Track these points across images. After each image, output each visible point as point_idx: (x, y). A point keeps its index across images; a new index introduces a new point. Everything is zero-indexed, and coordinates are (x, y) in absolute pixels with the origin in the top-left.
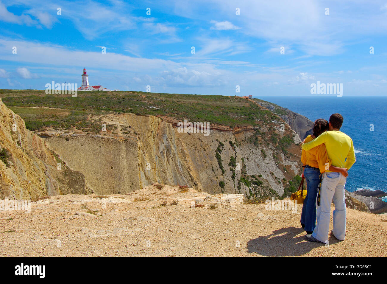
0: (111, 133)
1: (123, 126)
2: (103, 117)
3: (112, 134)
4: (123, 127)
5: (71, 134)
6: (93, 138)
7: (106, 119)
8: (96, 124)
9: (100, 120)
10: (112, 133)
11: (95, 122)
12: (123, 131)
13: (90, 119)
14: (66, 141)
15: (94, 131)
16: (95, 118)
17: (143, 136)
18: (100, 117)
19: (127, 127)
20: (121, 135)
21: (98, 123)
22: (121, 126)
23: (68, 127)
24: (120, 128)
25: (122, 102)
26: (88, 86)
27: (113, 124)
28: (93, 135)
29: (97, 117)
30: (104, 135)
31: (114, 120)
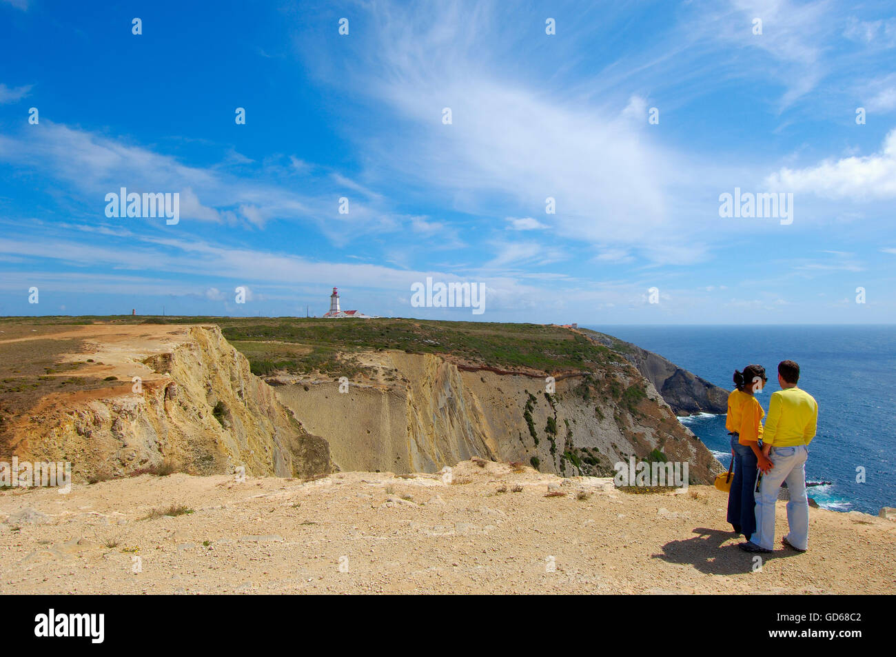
0: (368, 379)
1: (387, 369)
2: (358, 355)
3: (371, 381)
4: (386, 371)
5: (312, 380)
7: (362, 359)
8: (347, 366)
9: (354, 360)
10: (371, 379)
11: (346, 363)
12: (387, 377)
13: (339, 358)
14: (304, 390)
16: (347, 357)
17: (416, 384)
19: (392, 371)
20: (384, 382)
21: (351, 364)
22: (383, 368)
23: (308, 371)
24: (381, 372)
25: (386, 334)
26: (338, 311)
27: (372, 367)
29: (350, 356)
30: (359, 382)
31: (374, 360)
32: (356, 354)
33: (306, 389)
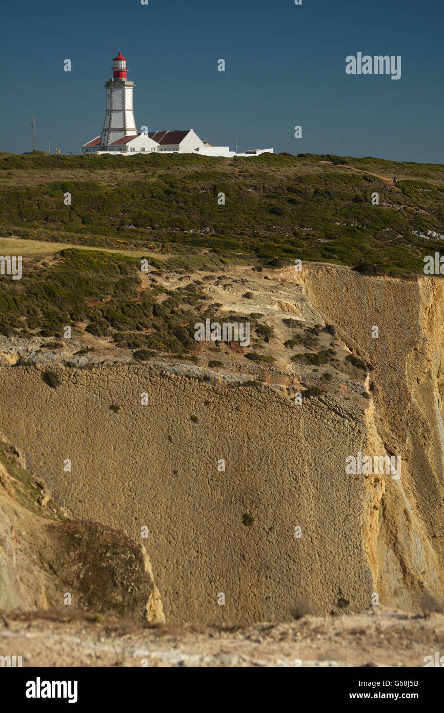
0: (242, 356)
1: (300, 324)
2: (207, 278)
3: (251, 363)
4: (298, 330)
5: (67, 354)
6: (163, 375)
7: (219, 290)
8: (173, 312)
9: (193, 294)
10: (247, 356)
11: (169, 301)
12: (300, 349)
13: (145, 285)
14: (44, 384)
15: (170, 346)
16: (172, 283)
17: (392, 376)
18: (195, 277)
19: (315, 330)
20: (290, 367)
21: (186, 307)
22: (287, 322)
24: (281, 334)
25: (288, 208)
26: (129, 134)
27: (252, 315)
28: (165, 365)
29: (180, 279)
30: (212, 364)
31: (255, 293)
32: (197, 276)
33: (50, 379)
